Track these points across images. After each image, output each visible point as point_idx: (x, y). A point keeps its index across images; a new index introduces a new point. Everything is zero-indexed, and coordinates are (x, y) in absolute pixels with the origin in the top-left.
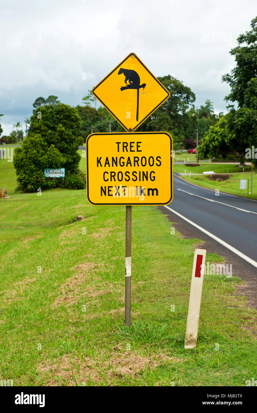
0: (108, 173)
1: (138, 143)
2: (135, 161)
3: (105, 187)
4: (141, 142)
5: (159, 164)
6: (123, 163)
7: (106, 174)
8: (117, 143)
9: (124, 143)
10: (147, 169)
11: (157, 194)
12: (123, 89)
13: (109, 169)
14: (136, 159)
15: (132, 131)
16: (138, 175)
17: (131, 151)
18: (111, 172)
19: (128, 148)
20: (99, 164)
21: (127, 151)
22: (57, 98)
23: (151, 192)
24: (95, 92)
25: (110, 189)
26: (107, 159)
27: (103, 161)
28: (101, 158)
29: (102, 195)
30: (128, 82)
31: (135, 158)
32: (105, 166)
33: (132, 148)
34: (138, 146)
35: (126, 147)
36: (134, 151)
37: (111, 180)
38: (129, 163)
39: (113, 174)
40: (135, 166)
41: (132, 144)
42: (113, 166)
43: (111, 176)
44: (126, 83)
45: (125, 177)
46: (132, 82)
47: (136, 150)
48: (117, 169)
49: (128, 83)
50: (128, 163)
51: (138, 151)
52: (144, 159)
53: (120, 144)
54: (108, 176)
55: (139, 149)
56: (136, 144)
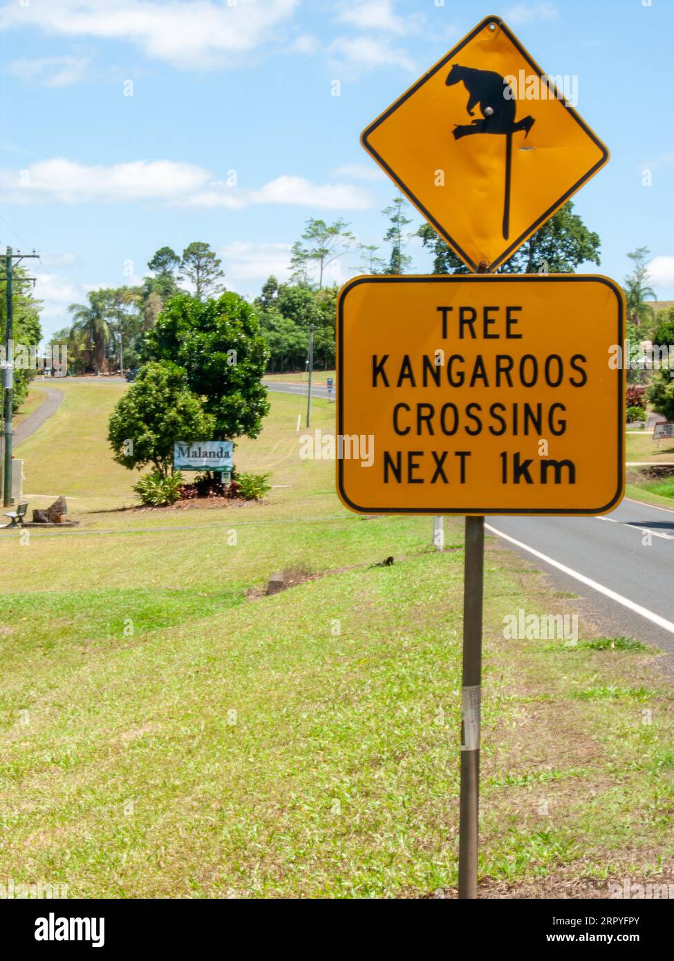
0: (408, 408)
1: (509, 309)
2: (499, 370)
3: (399, 454)
4: (519, 309)
5: (578, 379)
6: (461, 374)
7: (402, 410)
8: (439, 309)
9: (462, 310)
10: (541, 395)
11: (572, 480)
12: (460, 132)
13: (412, 395)
14: (504, 364)
15: (489, 271)
16: (507, 416)
17: (486, 336)
18: (420, 406)
19: (478, 325)
20: (379, 377)
21: (474, 336)
23: (551, 470)
24: (370, 139)
25: (415, 460)
26: (406, 362)
27: (393, 369)
28: (385, 358)
29: (386, 481)
30: (477, 109)
31: (499, 358)
32: (399, 384)
33: (490, 325)
34: (510, 321)
35: (470, 322)
36: (496, 336)
37: (419, 432)
38: (479, 376)
39: (425, 412)
40: (498, 384)
41: (491, 315)
42: (425, 384)
43: (420, 418)
44: (472, 114)
45: (464, 421)
46: (489, 110)
47: (503, 333)
48: (438, 395)
49: (478, 115)
50: (475, 376)
51: (509, 336)
52: (529, 363)
53: (449, 313)
54: (407, 419)
55: (515, 329)
56: (503, 312)
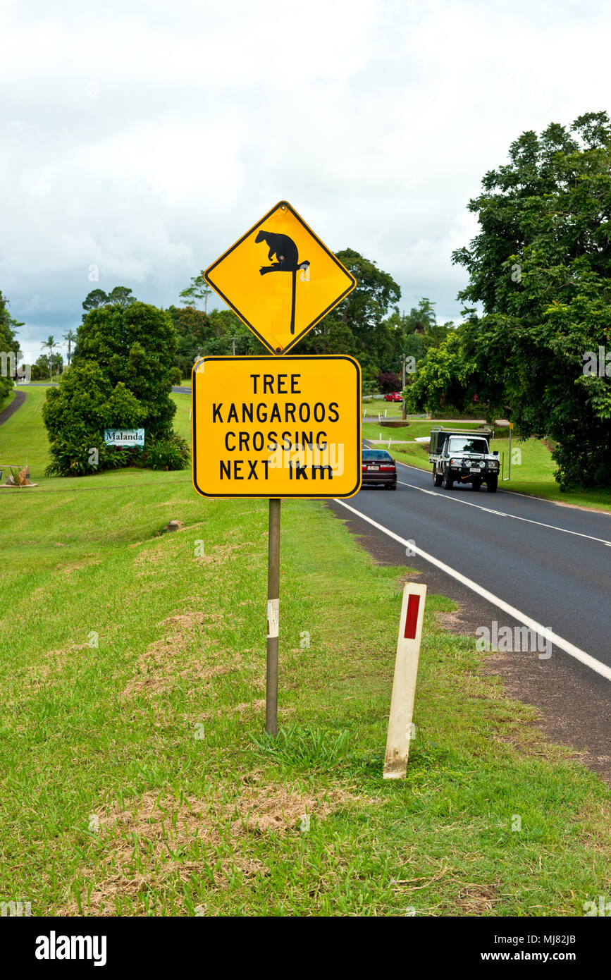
0: (234, 435)
1: (293, 376)
2: (287, 412)
3: (229, 462)
4: (299, 376)
5: (334, 417)
6: (265, 415)
7: (230, 436)
8: (252, 376)
9: (265, 376)
10: (312, 427)
12: (264, 271)
13: (237, 427)
14: (290, 408)
15: (282, 353)
16: (292, 439)
17: (280, 392)
18: (241, 434)
19: (275, 385)
20: (217, 416)
21: (272, 392)
22: (130, 291)
24: (210, 276)
25: (239, 465)
26: (233, 407)
27: (225, 412)
28: (221, 405)
29: (222, 478)
30: (274, 257)
31: (287, 405)
32: (229, 421)
33: (282, 386)
34: (293, 383)
35: (270, 384)
36: (286, 392)
37: (241, 449)
38: (276, 416)
39: (244, 437)
40: (287, 421)
41: (282, 379)
42: (244, 421)
43: (241, 441)
44: (271, 260)
45: (267, 442)
46: (282, 258)
47: (289, 391)
48: (251, 427)
49: (275, 260)
50: (273, 416)
51: (293, 392)
52: (305, 408)
53: (258, 378)
54: (234, 441)
55: (296, 388)
56: (289, 377)
